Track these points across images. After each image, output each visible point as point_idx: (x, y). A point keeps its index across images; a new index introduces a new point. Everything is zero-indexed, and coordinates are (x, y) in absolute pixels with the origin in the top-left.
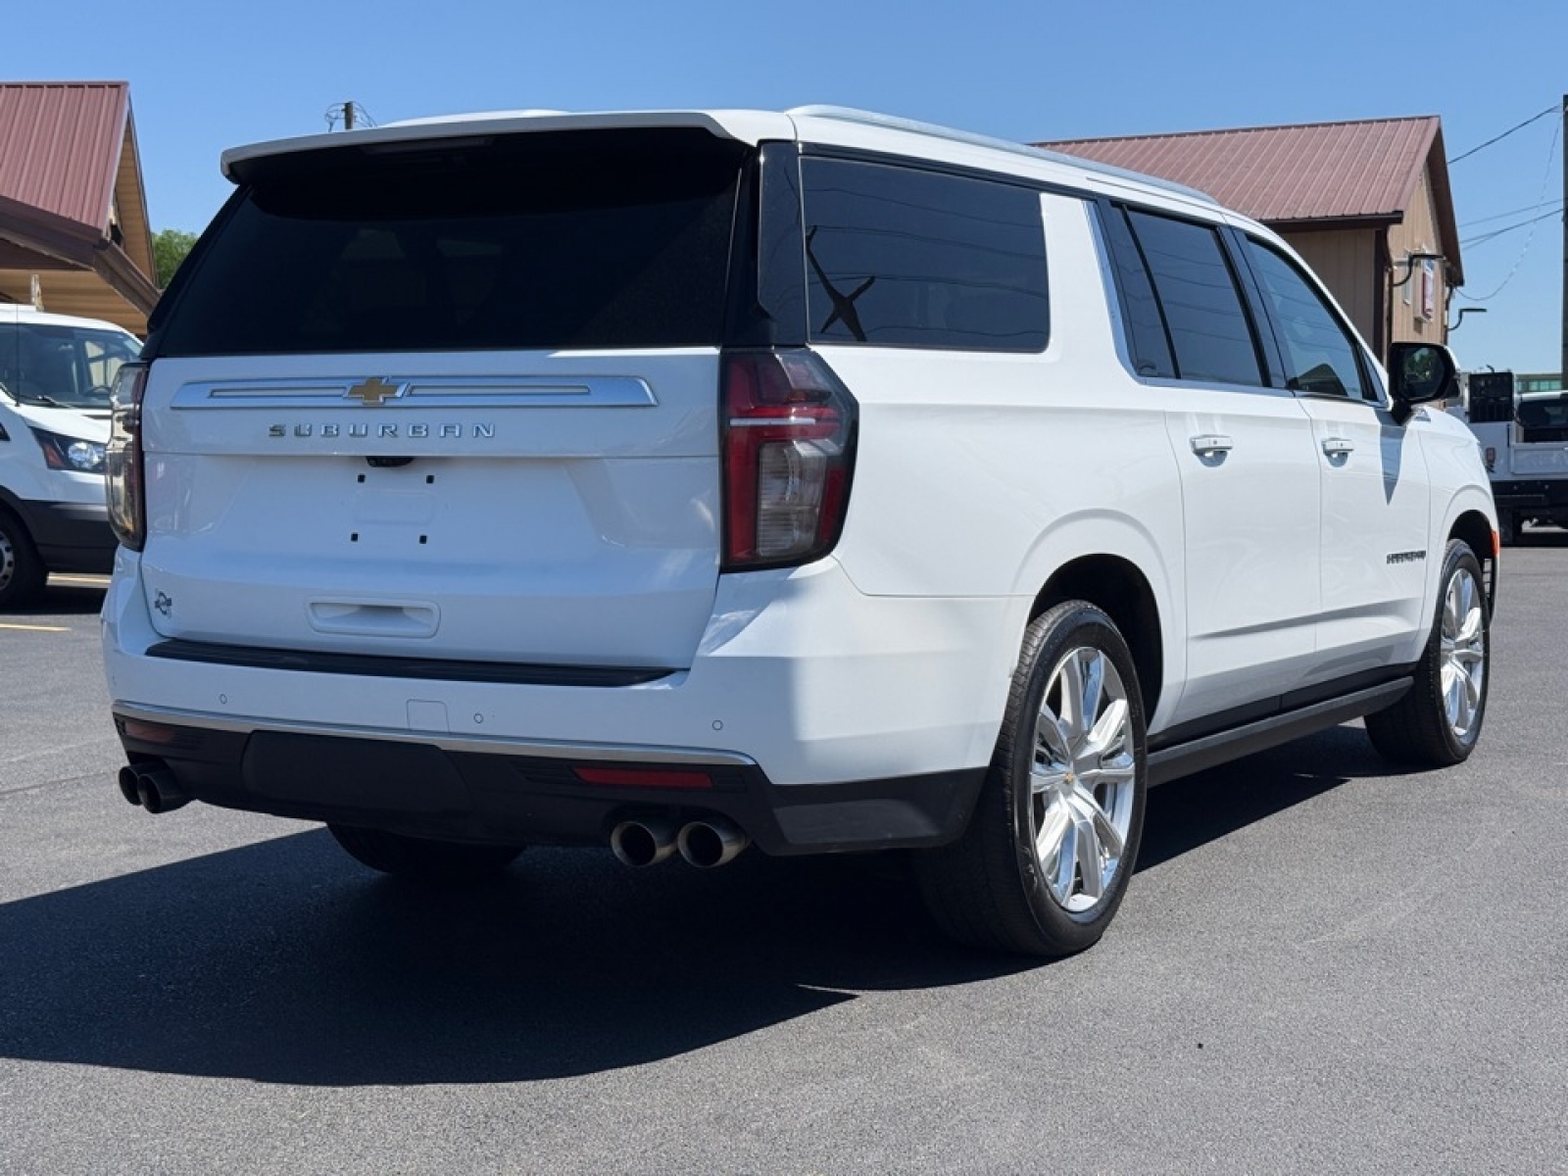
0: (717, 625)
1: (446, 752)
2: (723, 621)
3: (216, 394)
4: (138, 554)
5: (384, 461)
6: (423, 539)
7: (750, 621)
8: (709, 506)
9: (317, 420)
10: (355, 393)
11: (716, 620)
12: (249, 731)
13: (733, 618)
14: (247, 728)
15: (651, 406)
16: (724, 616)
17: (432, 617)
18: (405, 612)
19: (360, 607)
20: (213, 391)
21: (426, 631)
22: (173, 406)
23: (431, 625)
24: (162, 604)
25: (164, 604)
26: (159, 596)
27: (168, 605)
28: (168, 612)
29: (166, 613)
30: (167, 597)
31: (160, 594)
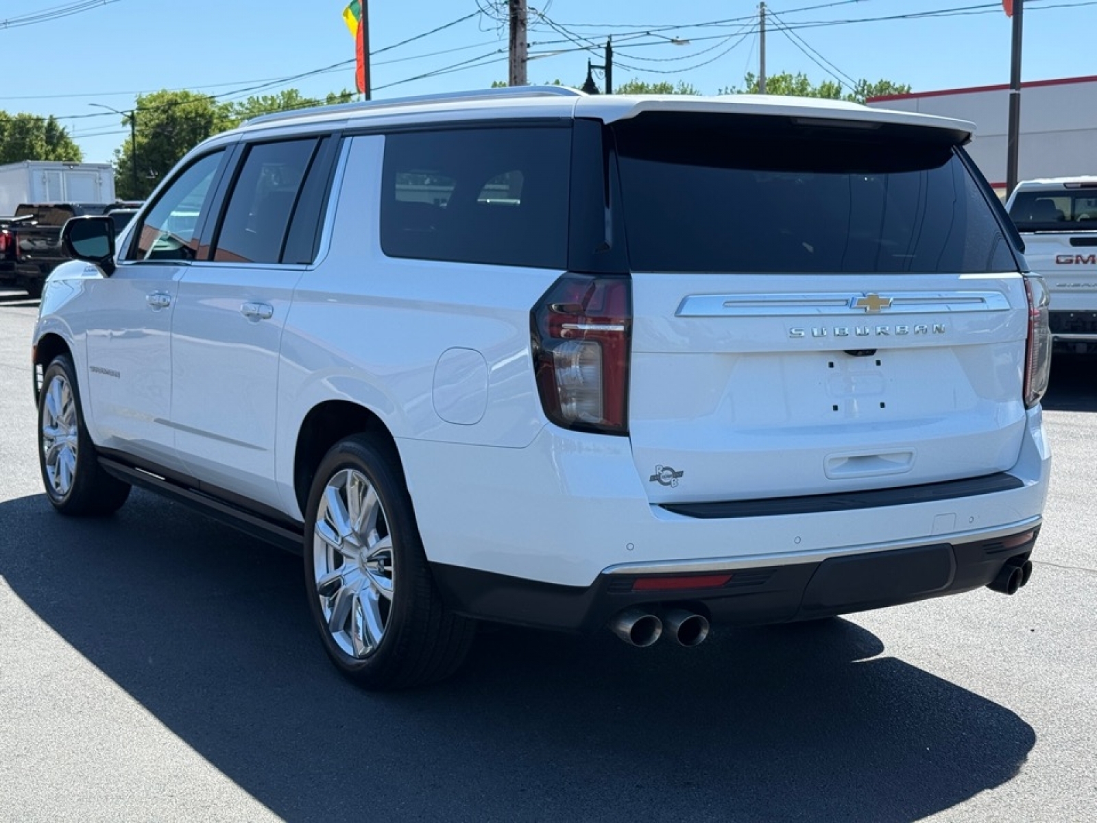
1: (954, 546)
3: (728, 304)
4: (625, 438)
6: (883, 405)
8: (1021, 370)
10: (859, 304)
12: (821, 560)
14: (819, 557)
15: (1009, 310)
17: (910, 458)
18: (881, 457)
19: (851, 459)
20: (726, 302)
21: (906, 467)
22: (682, 314)
23: (908, 462)
24: (664, 477)
25: (669, 476)
26: (662, 471)
27: (676, 477)
28: (672, 482)
29: (669, 484)
30: (676, 470)
31: (665, 469)
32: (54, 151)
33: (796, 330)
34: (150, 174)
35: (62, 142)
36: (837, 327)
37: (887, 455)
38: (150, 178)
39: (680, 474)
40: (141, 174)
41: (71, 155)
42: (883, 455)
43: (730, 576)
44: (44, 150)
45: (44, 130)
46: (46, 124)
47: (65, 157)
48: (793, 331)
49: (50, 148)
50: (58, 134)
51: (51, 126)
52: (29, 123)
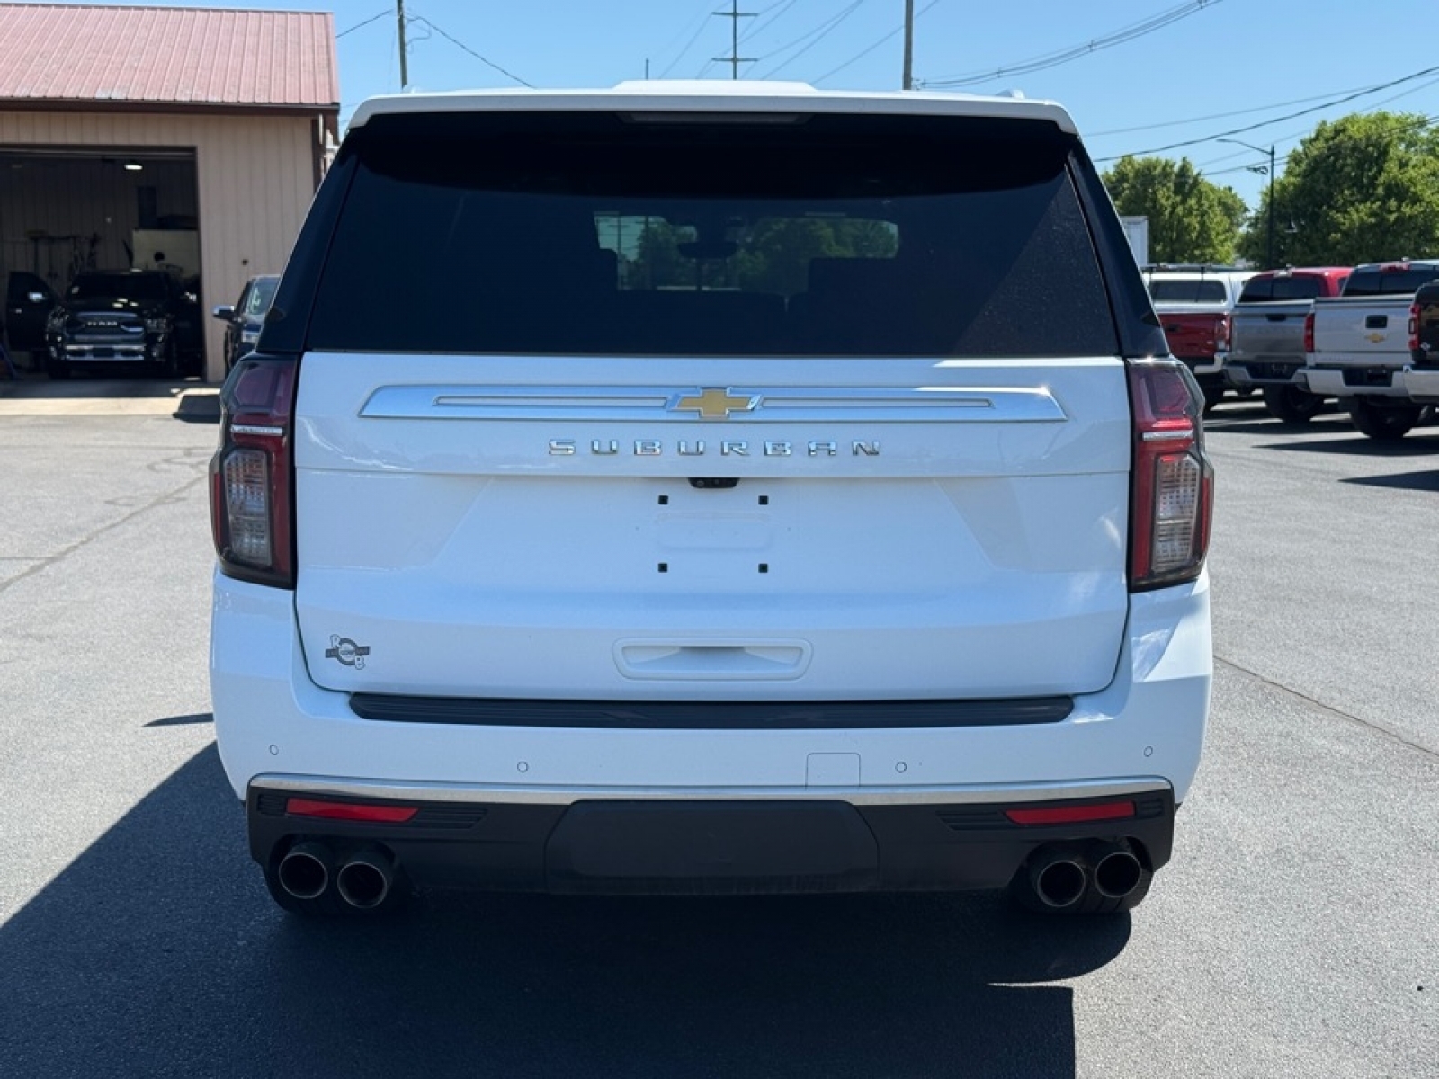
0: (1141, 648)
1: (857, 808)
2: (1145, 642)
3: (441, 401)
4: (291, 592)
5: (717, 482)
6: (763, 568)
7: (1168, 641)
8: (1117, 525)
9: (624, 437)
10: (683, 406)
11: (1138, 643)
12: (568, 801)
13: (1153, 640)
14: (565, 798)
15: (1062, 421)
16: (1143, 638)
17: (800, 656)
18: (748, 651)
19: (684, 648)
20: (440, 398)
21: (790, 671)
22: (365, 413)
23: (796, 664)
24: (344, 653)
25: (350, 653)
26: (340, 644)
27: (361, 654)
28: (357, 662)
29: (352, 663)
30: (360, 645)
31: (343, 641)
32: (1184, 202)
33: (557, 444)
34: (1290, 228)
35: (1196, 191)
36: (639, 440)
37: (755, 648)
38: (1290, 231)
39: (364, 651)
40: (1281, 226)
41: (1205, 207)
42: (750, 647)
43: (415, 810)
44: (1170, 203)
45: (1173, 177)
46: (1176, 169)
47: (1197, 210)
48: (554, 444)
49: (1178, 198)
50: (1191, 181)
51: (1184, 170)
52: (1155, 168)
